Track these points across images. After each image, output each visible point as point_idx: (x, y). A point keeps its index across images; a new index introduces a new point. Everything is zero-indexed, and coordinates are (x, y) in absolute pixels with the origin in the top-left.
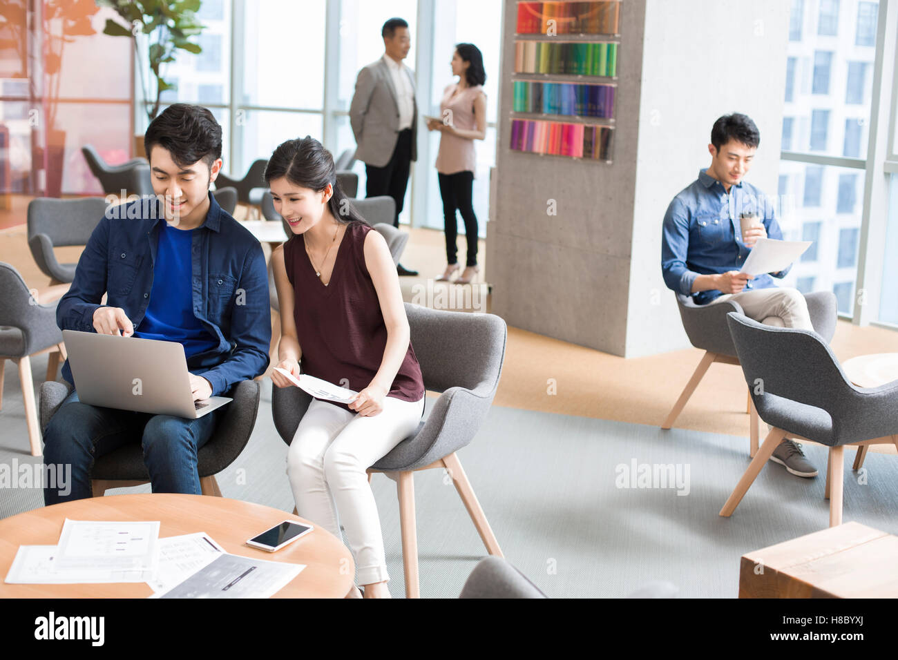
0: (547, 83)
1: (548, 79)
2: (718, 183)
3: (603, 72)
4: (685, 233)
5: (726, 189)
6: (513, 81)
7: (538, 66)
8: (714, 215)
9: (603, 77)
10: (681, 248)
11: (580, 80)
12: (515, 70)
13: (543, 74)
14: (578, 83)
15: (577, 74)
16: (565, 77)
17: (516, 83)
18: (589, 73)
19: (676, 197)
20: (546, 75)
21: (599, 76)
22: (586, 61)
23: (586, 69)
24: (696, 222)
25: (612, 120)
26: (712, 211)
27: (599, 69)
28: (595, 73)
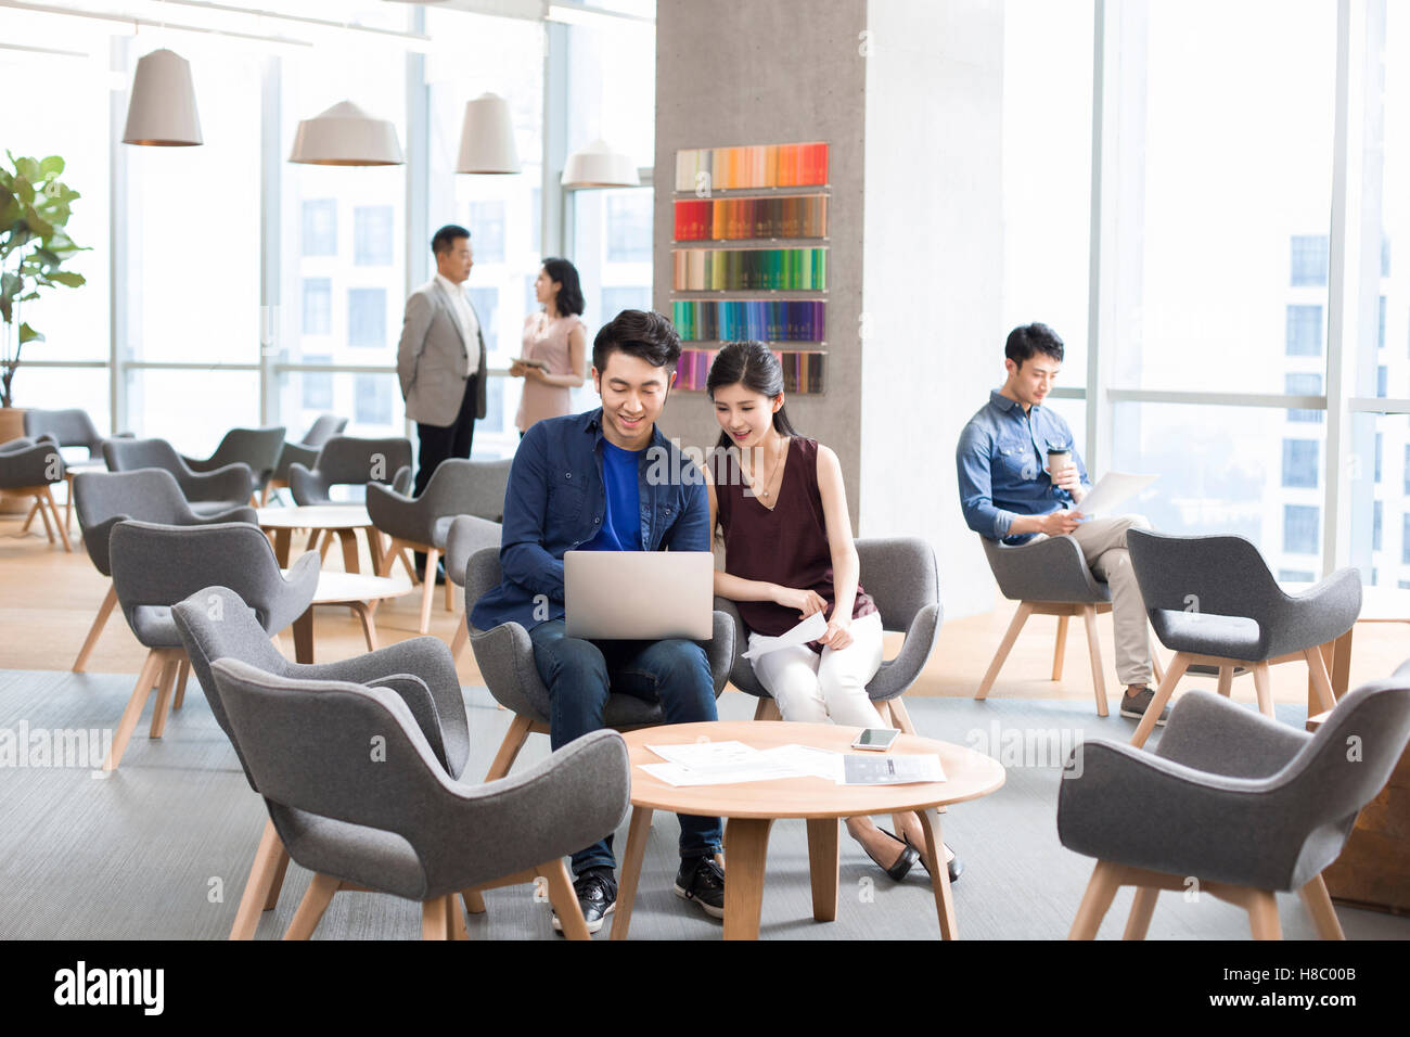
0: (723, 302)
1: (723, 297)
2: (1017, 405)
3: (807, 284)
4: (987, 464)
5: (1026, 409)
6: (672, 301)
7: (709, 281)
8: (1017, 443)
9: (808, 291)
10: (983, 480)
11: (773, 296)
12: (674, 288)
13: (717, 291)
14: (771, 300)
15: (767, 289)
16: (751, 293)
17: (676, 303)
18: (786, 285)
19: (970, 423)
20: (723, 292)
21: (801, 290)
22: (782, 271)
23: (782, 281)
24: (999, 451)
25: (823, 344)
26: (1013, 437)
27: (801, 281)
28: (796, 286)
